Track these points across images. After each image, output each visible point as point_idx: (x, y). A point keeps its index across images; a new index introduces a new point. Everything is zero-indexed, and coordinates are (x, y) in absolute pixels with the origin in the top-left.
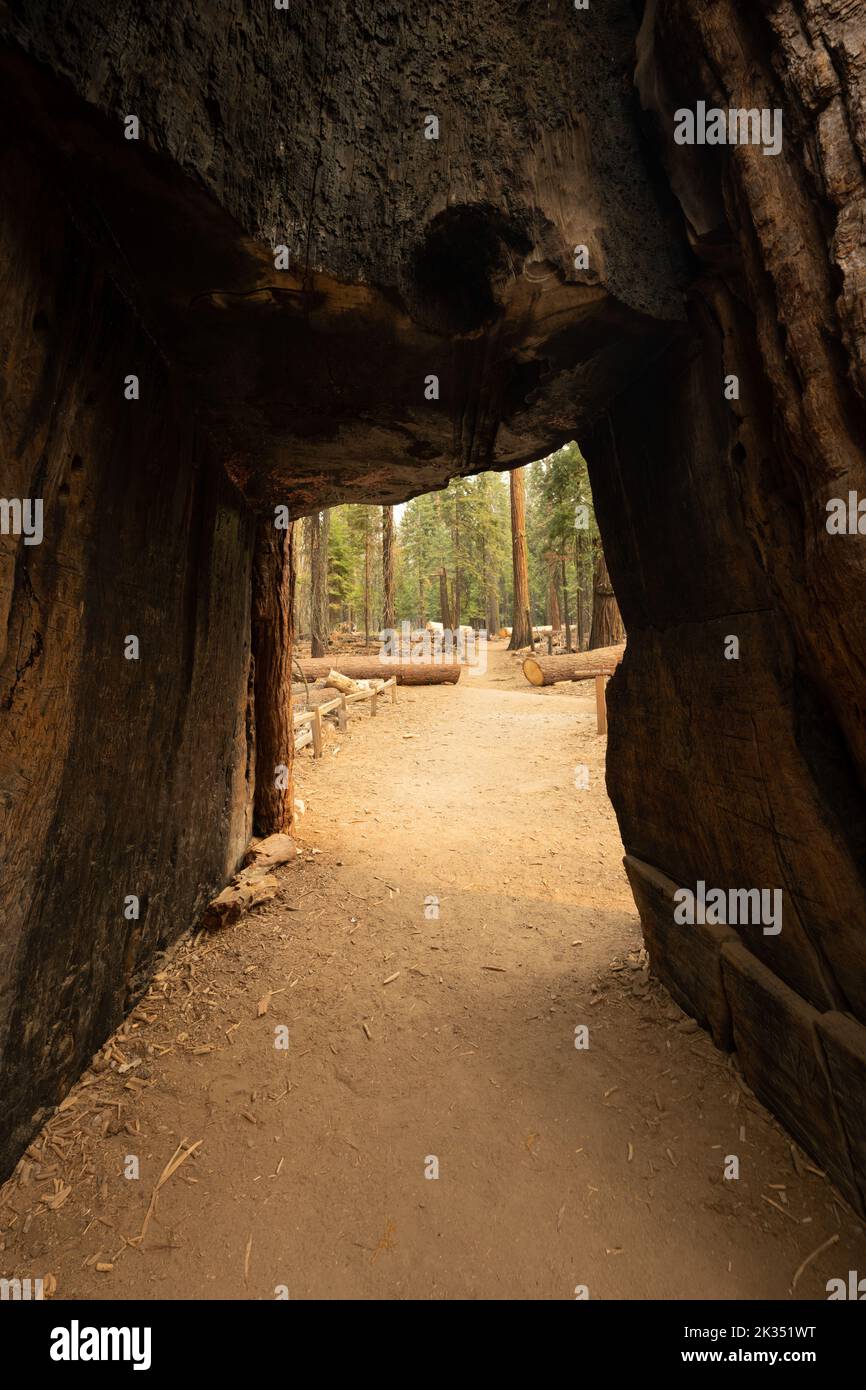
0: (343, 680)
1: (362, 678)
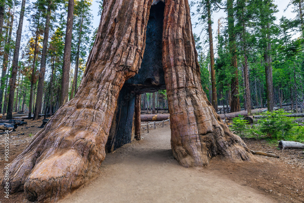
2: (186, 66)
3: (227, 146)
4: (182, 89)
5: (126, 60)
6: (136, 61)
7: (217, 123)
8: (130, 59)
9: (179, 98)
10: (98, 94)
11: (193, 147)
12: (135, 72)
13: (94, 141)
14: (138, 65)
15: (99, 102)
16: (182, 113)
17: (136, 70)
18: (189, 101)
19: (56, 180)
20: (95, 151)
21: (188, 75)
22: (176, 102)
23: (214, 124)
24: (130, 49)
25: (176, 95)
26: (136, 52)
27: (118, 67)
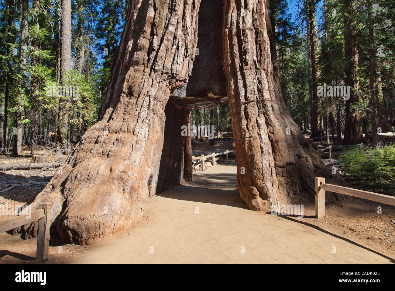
2: (258, 70)
4: (251, 104)
5: (172, 66)
6: (185, 65)
8: (177, 64)
9: (248, 118)
10: (136, 114)
11: (266, 183)
12: (184, 81)
14: (188, 71)
15: (138, 125)
16: (252, 138)
17: (186, 79)
18: (262, 121)
21: (261, 82)
22: (244, 122)
23: (298, 153)
25: (243, 112)
27: (161, 76)
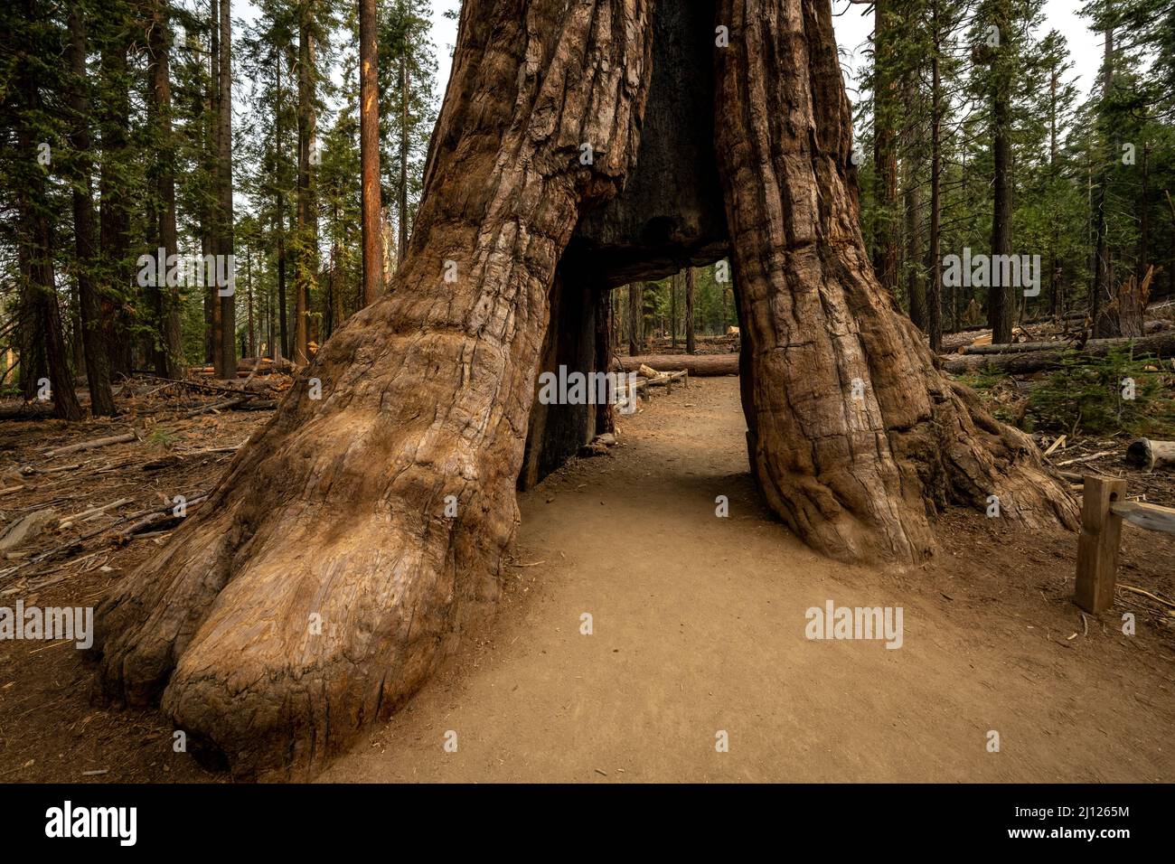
0: (650, 371)
1: (664, 370)
2: (817, 155)
3: (993, 472)
4: (803, 251)
5: (582, 129)
6: (620, 132)
7: (945, 384)
8: (598, 123)
9: (795, 288)
10: (477, 271)
11: (866, 479)
12: (617, 180)
13: (471, 471)
14: (628, 152)
15: (481, 304)
16: (811, 348)
17: (621, 175)
18: (836, 295)
19: (305, 683)
20: (480, 515)
21: (828, 189)
22: (784, 300)
23: (932, 386)
24: (596, 79)
25: (780, 273)
26: (619, 94)
27: (551, 158)
